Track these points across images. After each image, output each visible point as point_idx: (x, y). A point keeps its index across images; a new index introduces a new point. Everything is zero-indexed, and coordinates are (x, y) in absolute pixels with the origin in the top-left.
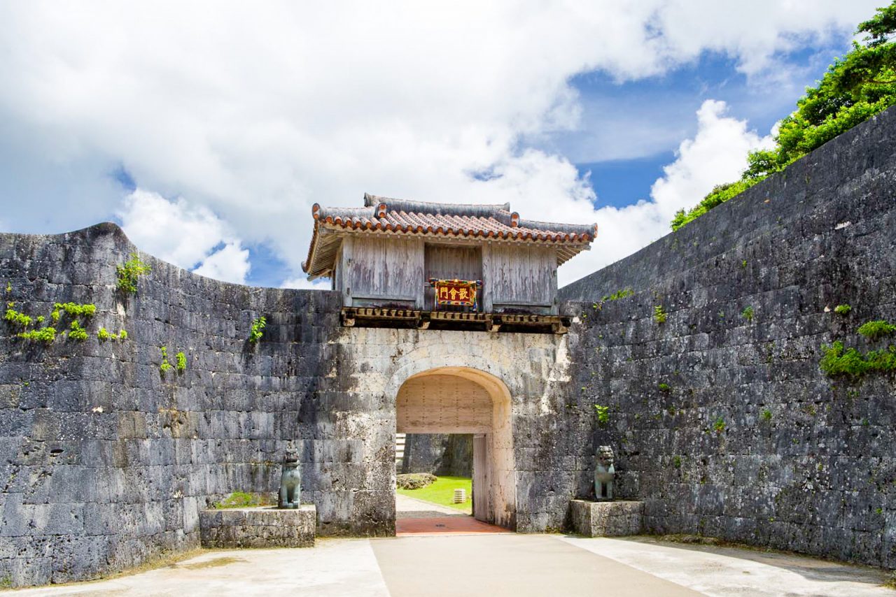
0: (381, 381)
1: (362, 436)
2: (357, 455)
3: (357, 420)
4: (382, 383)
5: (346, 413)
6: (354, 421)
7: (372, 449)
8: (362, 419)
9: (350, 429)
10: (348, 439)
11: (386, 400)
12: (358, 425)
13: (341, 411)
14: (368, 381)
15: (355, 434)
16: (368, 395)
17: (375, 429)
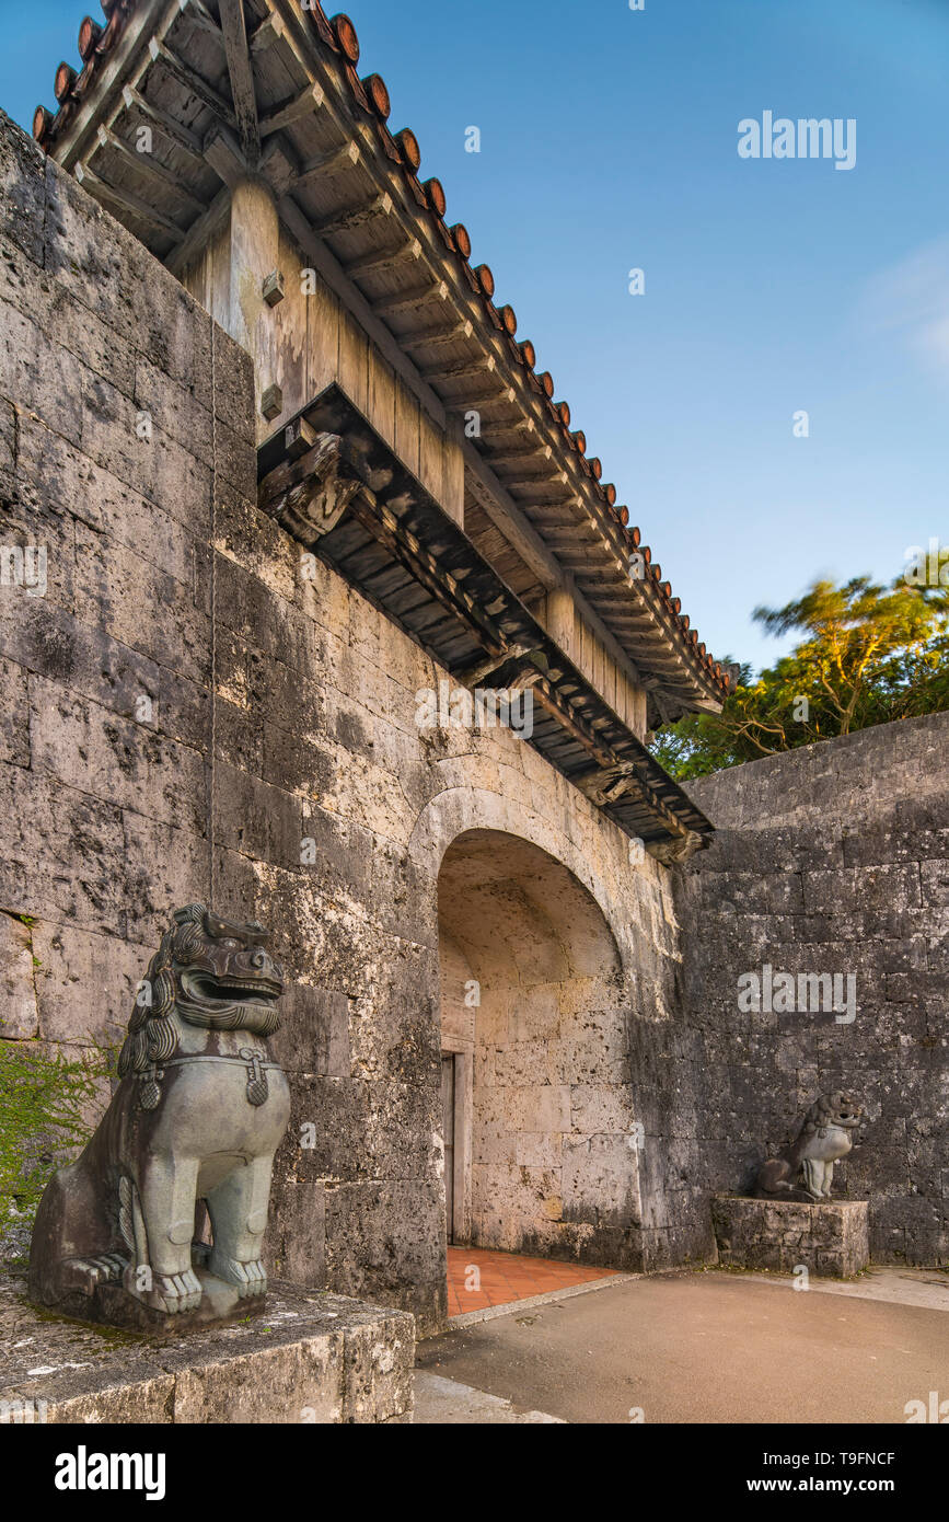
0: (398, 805)
1: (345, 982)
2: (336, 1047)
3: (332, 915)
4: (401, 814)
5: (292, 877)
6: (318, 916)
7: (380, 1037)
8: (348, 920)
9: (307, 946)
10: (302, 980)
11: (413, 876)
12: (333, 936)
13: (273, 862)
14: (360, 784)
15: (325, 967)
16: (361, 837)
17: (385, 967)
